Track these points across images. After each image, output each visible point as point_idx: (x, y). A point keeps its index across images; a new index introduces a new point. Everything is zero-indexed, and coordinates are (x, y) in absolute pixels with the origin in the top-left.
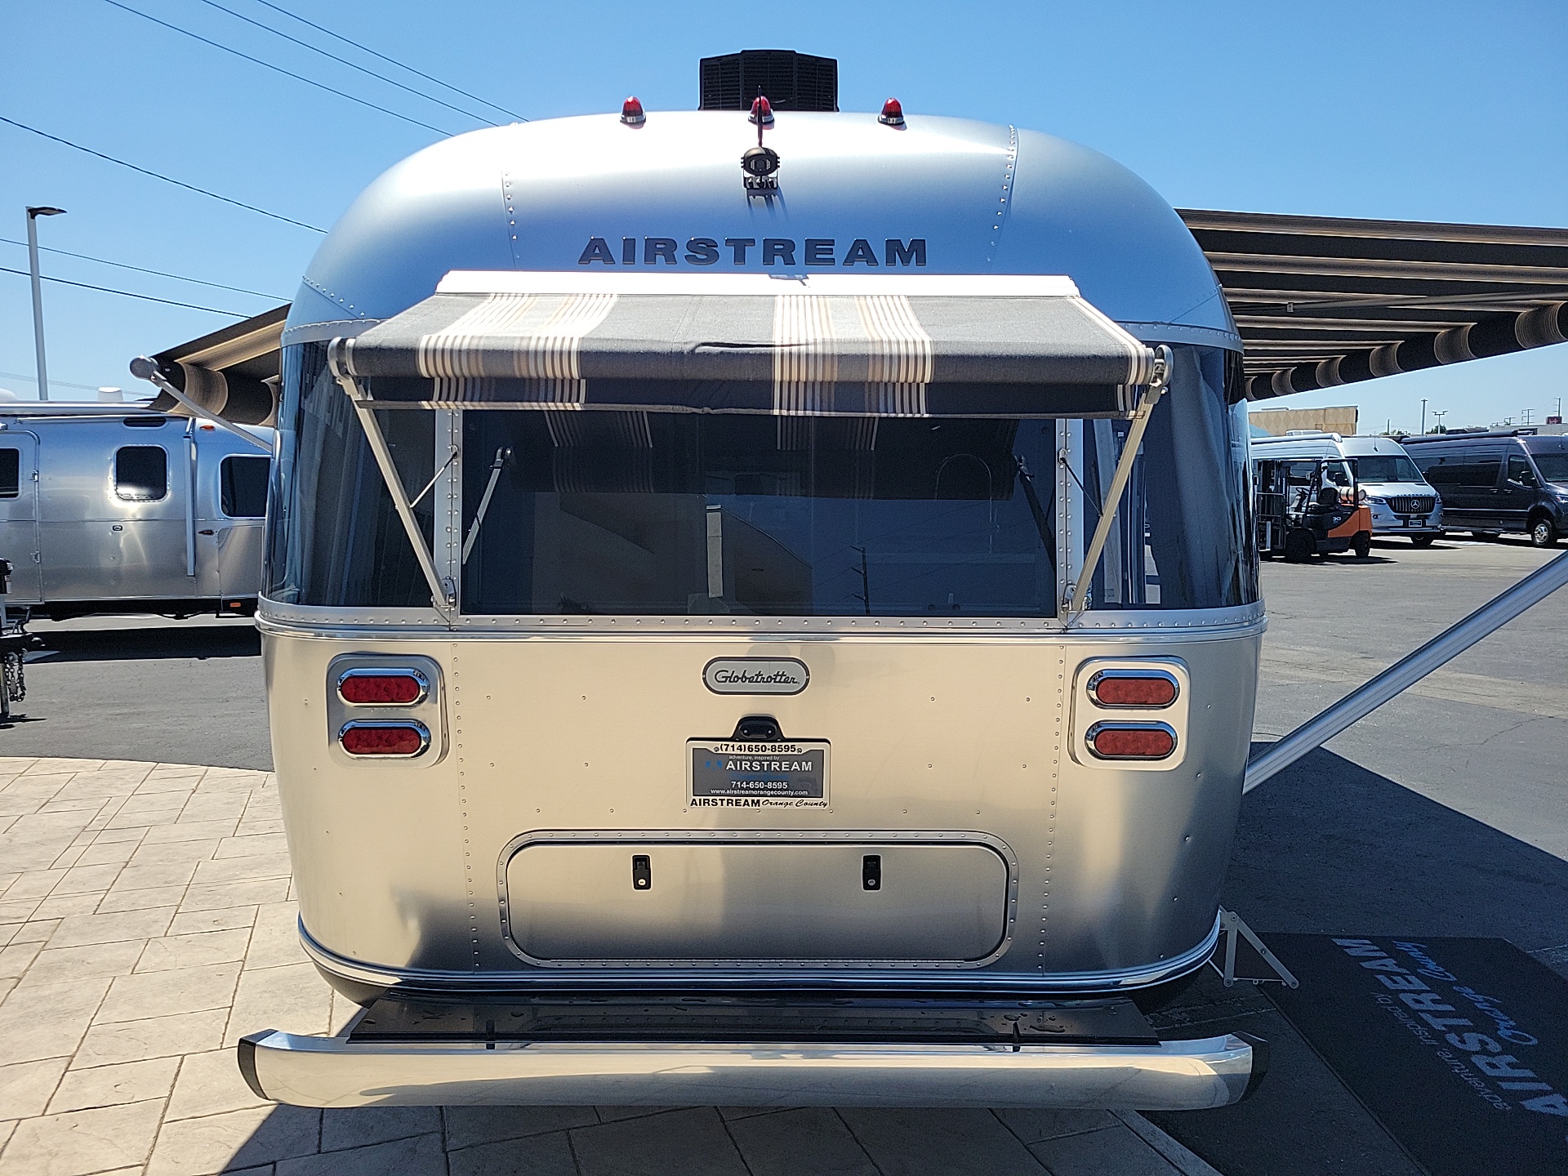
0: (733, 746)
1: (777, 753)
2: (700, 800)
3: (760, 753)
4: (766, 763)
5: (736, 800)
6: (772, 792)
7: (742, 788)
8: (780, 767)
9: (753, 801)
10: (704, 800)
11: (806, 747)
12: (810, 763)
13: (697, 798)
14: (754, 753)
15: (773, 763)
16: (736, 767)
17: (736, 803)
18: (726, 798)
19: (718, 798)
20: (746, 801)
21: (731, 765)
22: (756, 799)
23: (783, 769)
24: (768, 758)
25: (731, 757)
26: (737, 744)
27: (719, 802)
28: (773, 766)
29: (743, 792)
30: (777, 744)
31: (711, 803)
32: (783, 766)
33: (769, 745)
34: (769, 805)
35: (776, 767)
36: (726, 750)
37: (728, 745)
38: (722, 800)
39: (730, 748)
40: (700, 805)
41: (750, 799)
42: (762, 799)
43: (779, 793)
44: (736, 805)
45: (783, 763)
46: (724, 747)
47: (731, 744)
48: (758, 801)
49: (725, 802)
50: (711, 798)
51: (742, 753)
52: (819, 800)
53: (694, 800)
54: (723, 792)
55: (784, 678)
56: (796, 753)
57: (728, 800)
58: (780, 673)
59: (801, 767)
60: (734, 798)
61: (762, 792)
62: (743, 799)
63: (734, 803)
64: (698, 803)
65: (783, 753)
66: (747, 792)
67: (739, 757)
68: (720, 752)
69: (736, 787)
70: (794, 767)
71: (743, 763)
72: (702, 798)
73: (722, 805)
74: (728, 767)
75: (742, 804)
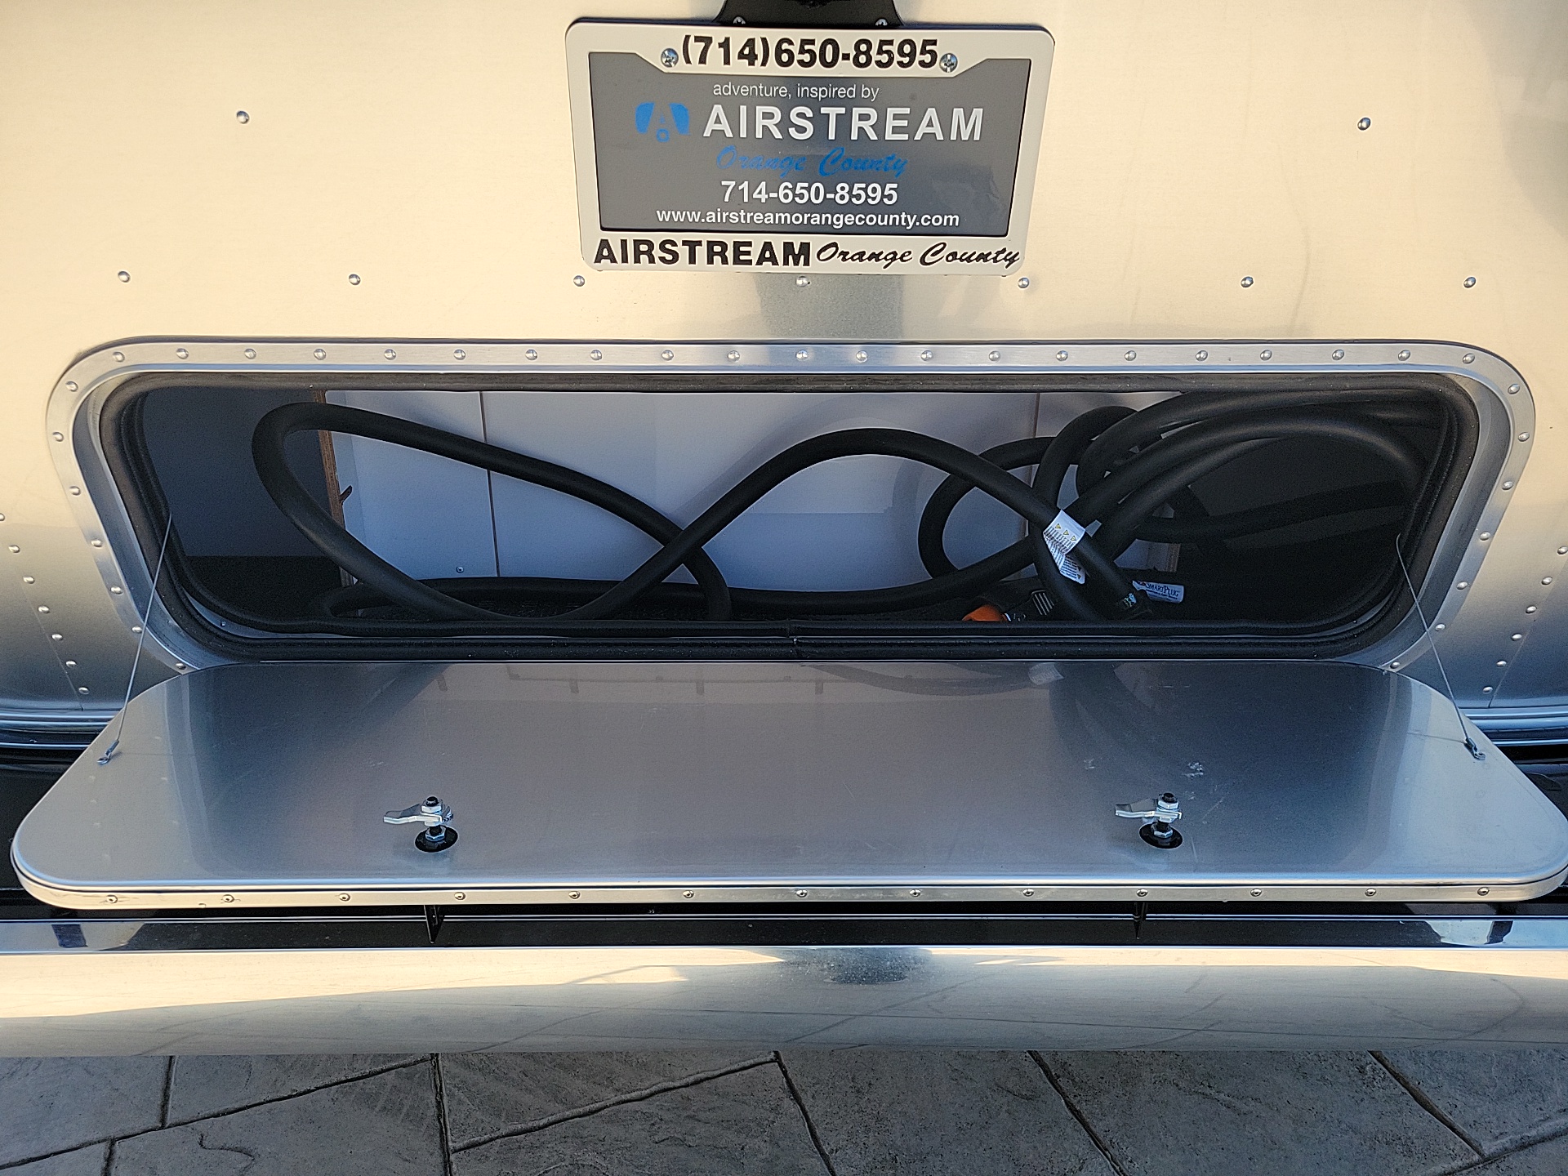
0: (725, 45)
1: (873, 71)
2: (624, 243)
3: (818, 70)
4: (832, 112)
5: (737, 245)
6: (849, 219)
7: (755, 206)
8: (879, 127)
9: (788, 246)
10: (637, 243)
11: (969, 51)
12: (978, 113)
13: (614, 239)
14: (795, 70)
15: (856, 111)
16: (735, 127)
17: (737, 253)
18: (705, 238)
19: (678, 237)
20: (768, 246)
21: (717, 121)
22: (797, 240)
23: (889, 136)
24: (842, 92)
25: (718, 89)
26: (739, 36)
27: (683, 252)
28: (856, 123)
29: (758, 218)
30: (875, 36)
31: (657, 253)
32: (890, 123)
33: (847, 39)
34: (837, 259)
35: (866, 125)
36: (703, 60)
37: (708, 41)
38: (692, 245)
39: (717, 53)
40: (625, 260)
41: (778, 242)
42: (817, 242)
43: (873, 220)
44: (737, 261)
45: (891, 111)
46: (695, 49)
47: (718, 33)
48: (805, 247)
49: (701, 252)
50: (657, 238)
51: (757, 69)
52: (990, 245)
53: (604, 244)
54: (694, 217)
56: (936, 71)
57: (711, 244)
59: (946, 130)
60: (730, 239)
61: (816, 219)
62: (758, 241)
63: (730, 254)
64: (618, 256)
65: (894, 71)
66: (770, 219)
67: (745, 90)
68: (681, 67)
69: (737, 202)
70: (923, 129)
71: (760, 110)
72: (631, 237)
73: (692, 260)
74: (711, 126)
75: (754, 257)
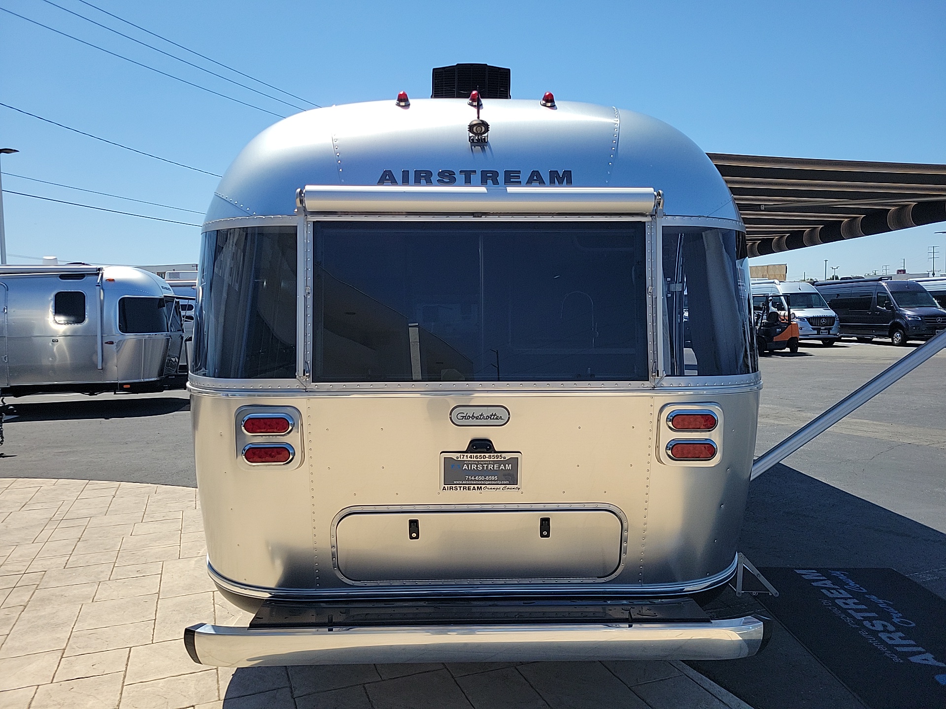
0: (467, 456)
1: (492, 459)
3: (482, 459)
4: (485, 465)
5: (468, 487)
6: (489, 482)
7: (472, 480)
8: (493, 467)
10: (450, 487)
11: (508, 456)
12: (510, 465)
13: (446, 486)
14: (478, 459)
15: (489, 465)
16: (468, 468)
17: (468, 488)
18: (463, 486)
19: (458, 486)
20: (474, 487)
21: (465, 467)
22: (479, 486)
23: (495, 469)
24: (487, 462)
25: (466, 462)
26: (469, 455)
27: (459, 488)
28: (489, 467)
29: (472, 482)
30: (492, 454)
31: (454, 488)
32: (495, 467)
33: (487, 455)
34: (487, 489)
35: (491, 467)
36: (463, 458)
37: (464, 455)
38: (460, 487)
39: (465, 457)
41: (476, 486)
42: (483, 486)
43: (493, 482)
44: (468, 490)
45: (495, 465)
47: (466, 454)
48: (481, 487)
49: (462, 488)
50: (454, 486)
51: (472, 459)
52: (515, 486)
53: (444, 487)
54: (461, 482)
55: (495, 416)
56: (502, 459)
57: (464, 487)
58: (494, 414)
59: (505, 468)
60: (467, 486)
61: (483, 482)
62: (472, 486)
64: (447, 489)
65: (495, 459)
66: (474, 482)
67: (470, 462)
68: (459, 459)
69: (468, 480)
70: (501, 468)
71: (473, 465)
72: (449, 486)
73: (460, 490)
74: (464, 468)
75: (472, 489)
